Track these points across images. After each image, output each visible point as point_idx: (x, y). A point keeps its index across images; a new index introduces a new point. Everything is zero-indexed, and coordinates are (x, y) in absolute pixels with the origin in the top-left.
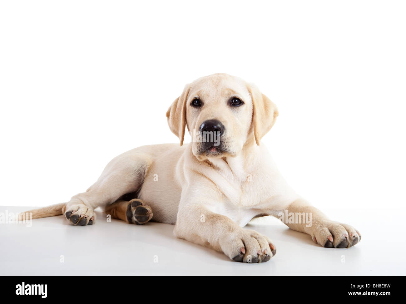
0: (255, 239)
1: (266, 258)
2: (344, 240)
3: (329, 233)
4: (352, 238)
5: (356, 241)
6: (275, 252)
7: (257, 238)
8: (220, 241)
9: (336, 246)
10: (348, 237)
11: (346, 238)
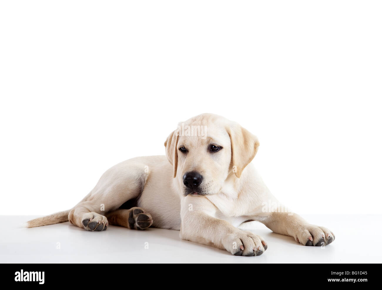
1: (259, 253)
2: (321, 240)
3: (310, 235)
4: (328, 238)
5: (331, 241)
6: (266, 247)
7: (252, 238)
8: (222, 241)
9: (315, 244)
11: (323, 238)
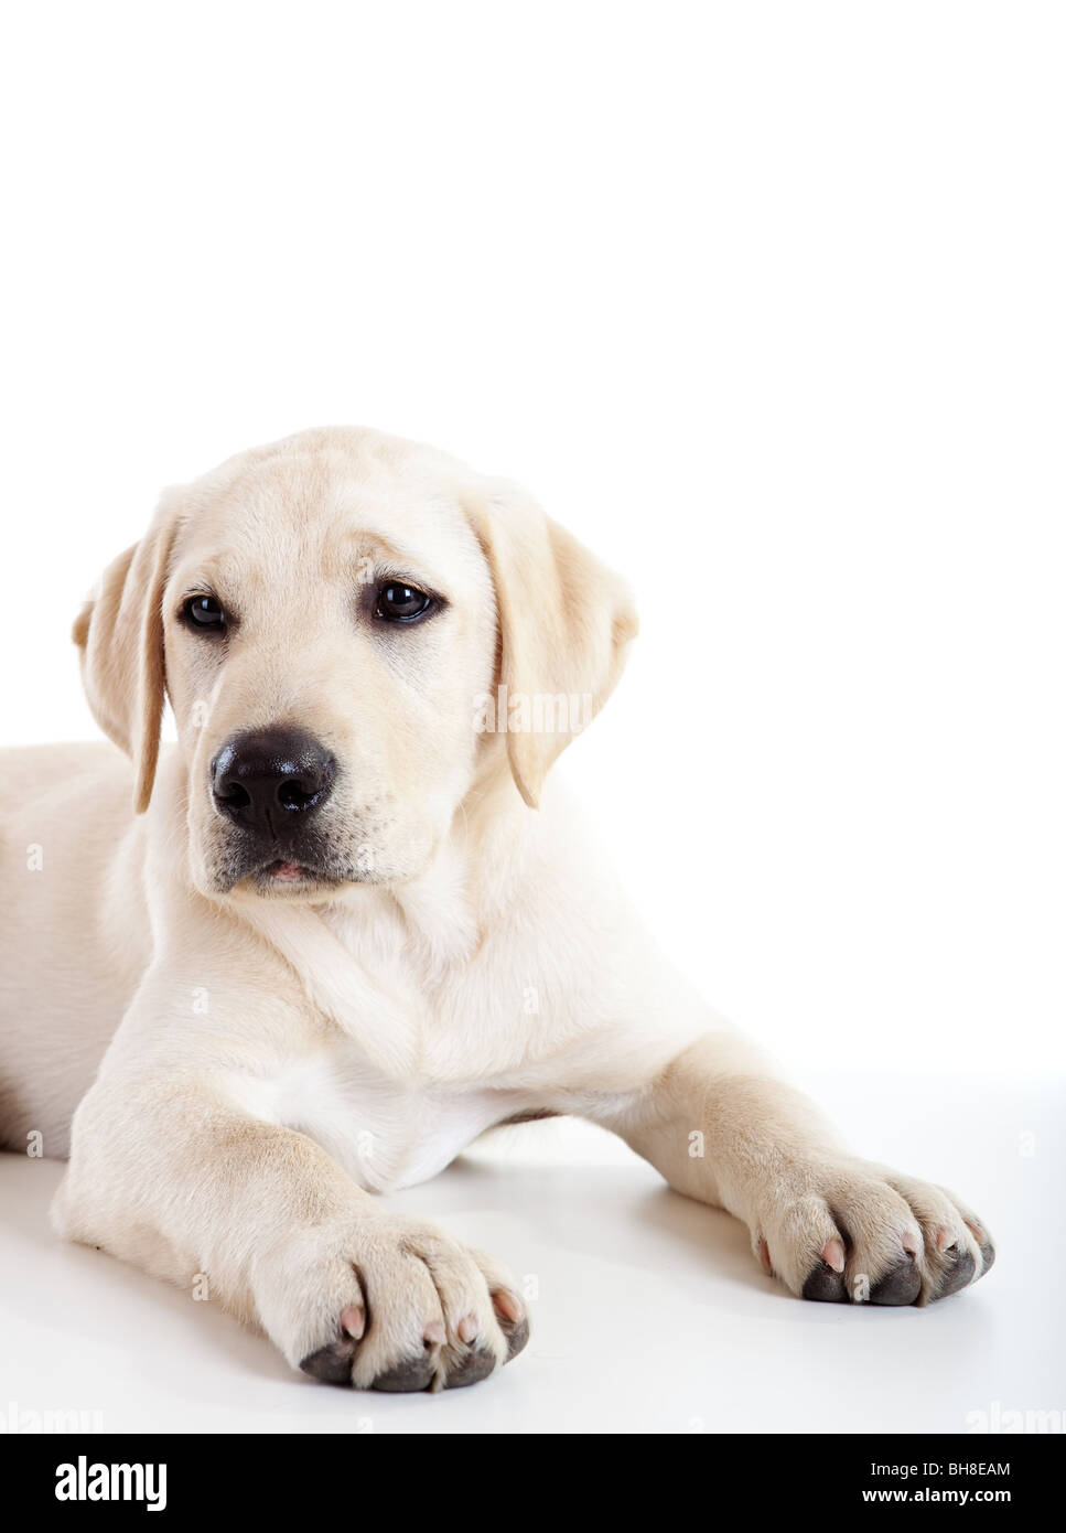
0: (421, 1263)
1: (468, 1361)
2: (900, 1265)
3: (828, 1228)
4: (941, 1253)
5: (961, 1275)
6: (521, 1331)
7: (430, 1260)
8: (253, 1268)
10: (918, 1248)
11: (910, 1254)
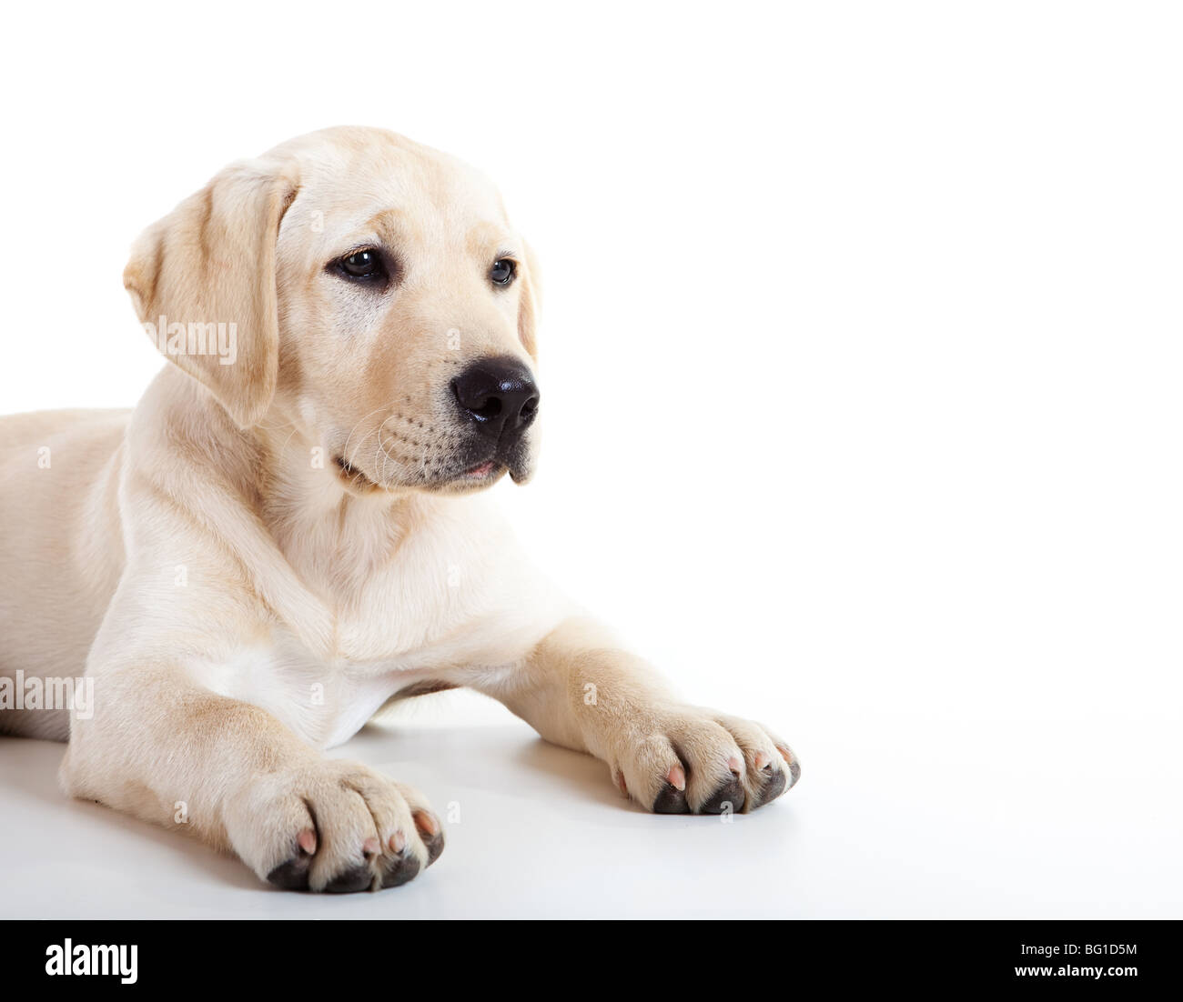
0: (357, 795)
1: (398, 866)
2: (728, 784)
3: (671, 758)
4: (761, 774)
5: (775, 787)
6: (437, 842)
7: (365, 792)
9: (697, 807)
10: (741, 768)
11: (735, 773)
